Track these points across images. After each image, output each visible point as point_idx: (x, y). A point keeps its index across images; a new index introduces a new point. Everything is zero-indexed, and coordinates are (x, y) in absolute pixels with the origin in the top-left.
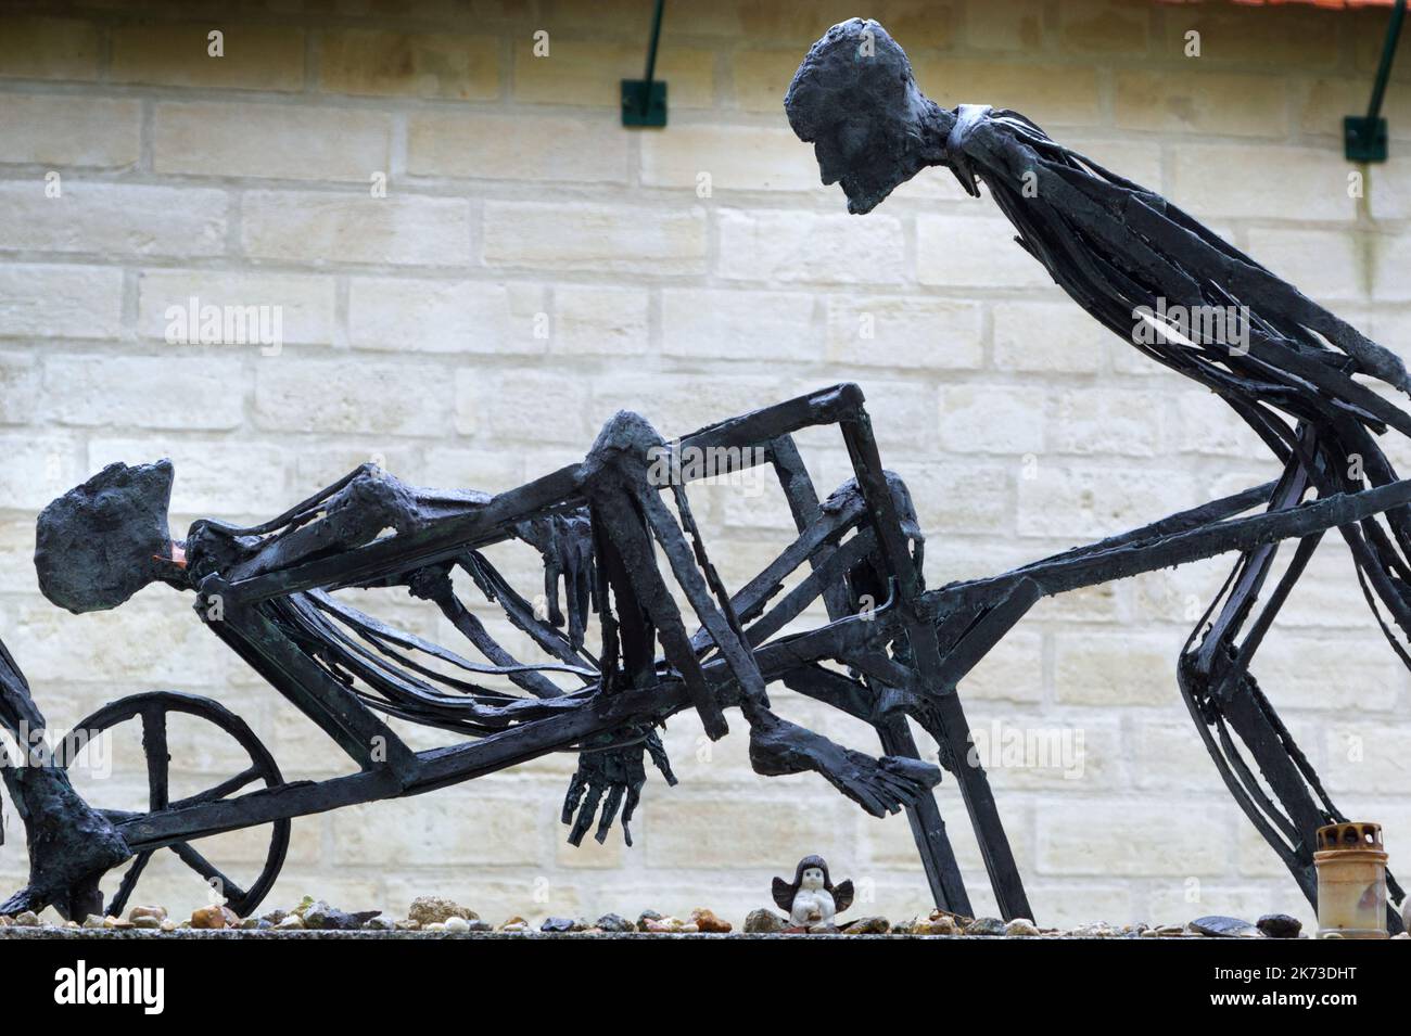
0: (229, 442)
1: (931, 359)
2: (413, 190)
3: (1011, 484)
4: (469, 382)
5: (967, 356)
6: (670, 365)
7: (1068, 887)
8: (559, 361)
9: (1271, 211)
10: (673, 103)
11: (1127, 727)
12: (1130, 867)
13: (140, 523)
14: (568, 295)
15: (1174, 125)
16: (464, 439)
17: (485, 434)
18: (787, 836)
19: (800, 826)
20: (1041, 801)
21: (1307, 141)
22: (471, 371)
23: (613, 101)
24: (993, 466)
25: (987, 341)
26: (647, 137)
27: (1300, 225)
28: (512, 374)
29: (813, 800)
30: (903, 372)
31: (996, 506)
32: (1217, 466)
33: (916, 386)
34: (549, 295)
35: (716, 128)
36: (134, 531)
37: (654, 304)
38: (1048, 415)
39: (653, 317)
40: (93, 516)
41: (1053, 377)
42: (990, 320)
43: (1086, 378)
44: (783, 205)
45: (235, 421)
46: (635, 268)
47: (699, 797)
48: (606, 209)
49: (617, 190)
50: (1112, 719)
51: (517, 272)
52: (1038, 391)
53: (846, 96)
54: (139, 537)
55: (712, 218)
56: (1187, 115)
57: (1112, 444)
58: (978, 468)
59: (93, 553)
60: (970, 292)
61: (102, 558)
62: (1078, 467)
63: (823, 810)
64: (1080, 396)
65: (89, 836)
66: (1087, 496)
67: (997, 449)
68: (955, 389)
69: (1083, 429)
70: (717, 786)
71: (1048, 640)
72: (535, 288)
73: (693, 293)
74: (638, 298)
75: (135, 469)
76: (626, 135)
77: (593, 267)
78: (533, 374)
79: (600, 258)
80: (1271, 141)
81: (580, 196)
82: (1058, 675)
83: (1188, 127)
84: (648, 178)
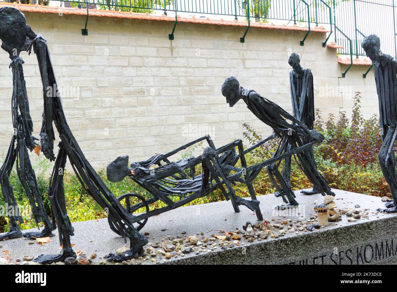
0: (33, 78)
1: (122, 65)
2: (55, 44)
3: (132, 80)
4: (64, 69)
5: (126, 64)
6: (90, 66)
7: (141, 128)
8: (76, 66)
9: (161, 46)
10: (88, 32)
11: (147, 108)
12: (148, 125)
13: (124, 167)
14: (77, 57)
15: (149, 35)
16: (64, 76)
17: (67, 76)
18: (108, 124)
19: (110, 123)
20: (138, 118)
21: (165, 37)
22: (65, 67)
23: (81, 32)
24: (130, 78)
25: (129, 62)
26: (85, 36)
27: (164, 48)
28: (70, 68)
29: (111, 119)
30: (119, 66)
31: (131, 82)
32: (156, 77)
33: (121, 68)
34: (74, 57)
35: (94, 35)
36: (124, 168)
37: (88, 58)
38: (136, 71)
39: (88, 60)
40: (117, 167)
41: (137, 67)
42: (129, 59)
43: (140, 67)
44: (103, 45)
45: (33, 75)
46: (85, 54)
47: (97, 120)
48: (81, 46)
49: (82, 43)
50: (145, 107)
51: (70, 54)
52: (135, 68)
53: (231, 90)
54: (125, 170)
55: (94, 47)
56: (151, 34)
57: (144, 75)
58: (128, 78)
59: (117, 173)
60: (126, 56)
61: (119, 174)
62: (140, 78)
63: (112, 121)
64: (140, 69)
65: (143, 240)
66: (141, 81)
67: (130, 76)
68: (125, 68)
69: (140, 73)
70: (99, 118)
71: (138, 99)
72: (72, 56)
73: (92, 57)
74: (85, 58)
75: (122, 158)
76: (83, 36)
77: (79, 54)
78: (72, 68)
79: (81, 53)
80: (161, 37)
81: (78, 44)
82: (139, 103)
83: (151, 35)
84: (86, 42)
